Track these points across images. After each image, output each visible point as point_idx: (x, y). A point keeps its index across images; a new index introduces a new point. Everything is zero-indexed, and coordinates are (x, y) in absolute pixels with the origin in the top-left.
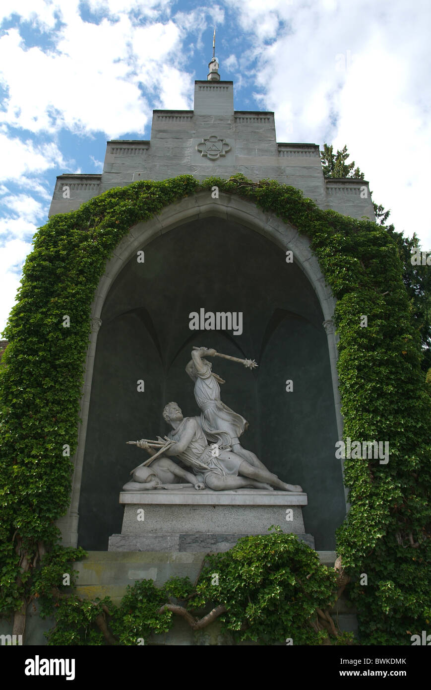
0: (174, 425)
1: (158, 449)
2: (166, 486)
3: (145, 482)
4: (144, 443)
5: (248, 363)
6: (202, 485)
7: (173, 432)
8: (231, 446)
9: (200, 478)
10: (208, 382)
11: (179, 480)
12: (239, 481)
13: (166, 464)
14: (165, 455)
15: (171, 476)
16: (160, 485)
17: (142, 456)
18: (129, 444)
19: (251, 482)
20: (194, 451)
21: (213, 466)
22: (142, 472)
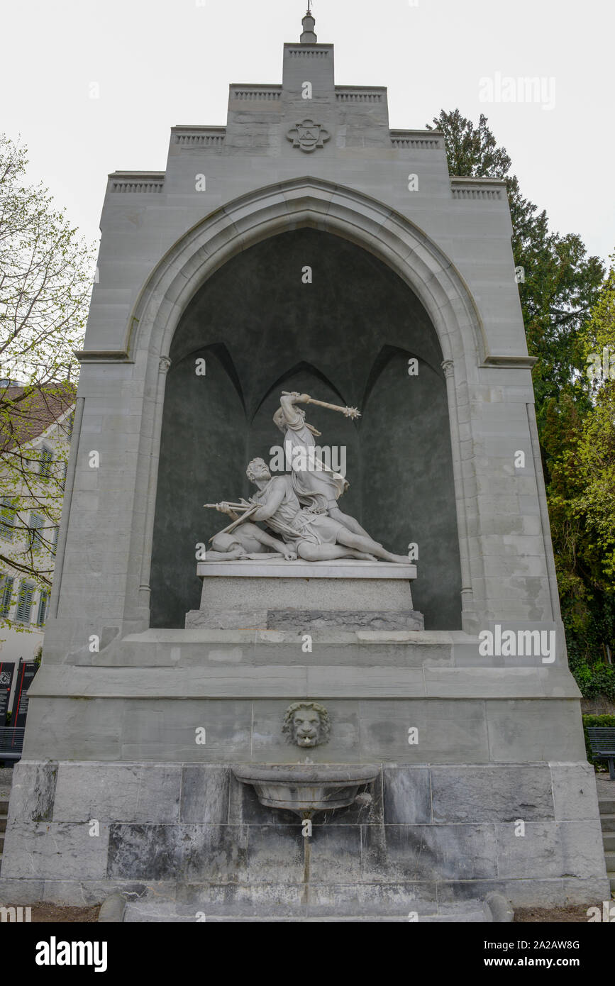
0: (259, 485)
1: (241, 513)
2: (249, 556)
3: (227, 552)
4: (224, 506)
5: (351, 412)
6: (294, 555)
7: (259, 493)
8: (327, 510)
9: (291, 546)
10: (300, 434)
11: (268, 549)
12: (338, 551)
13: (251, 530)
14: (249, 520)
15: (258, 545)
16: (245, 555)
17: (224, 520)
18: (207, 508)
19: (352, 552)
20: (285, 515)
21: (307, 533)
22: (222, 539)
